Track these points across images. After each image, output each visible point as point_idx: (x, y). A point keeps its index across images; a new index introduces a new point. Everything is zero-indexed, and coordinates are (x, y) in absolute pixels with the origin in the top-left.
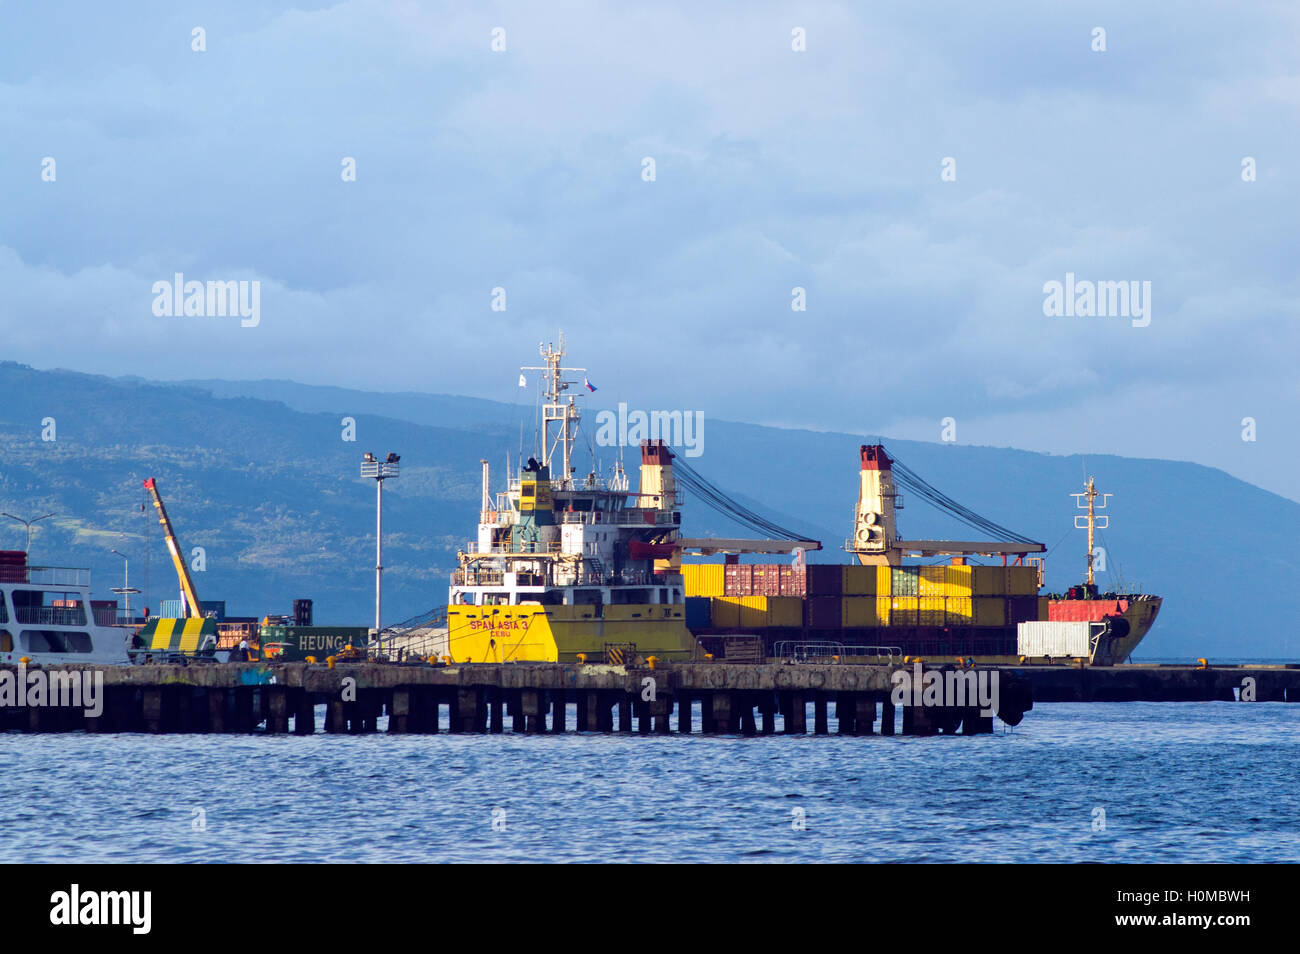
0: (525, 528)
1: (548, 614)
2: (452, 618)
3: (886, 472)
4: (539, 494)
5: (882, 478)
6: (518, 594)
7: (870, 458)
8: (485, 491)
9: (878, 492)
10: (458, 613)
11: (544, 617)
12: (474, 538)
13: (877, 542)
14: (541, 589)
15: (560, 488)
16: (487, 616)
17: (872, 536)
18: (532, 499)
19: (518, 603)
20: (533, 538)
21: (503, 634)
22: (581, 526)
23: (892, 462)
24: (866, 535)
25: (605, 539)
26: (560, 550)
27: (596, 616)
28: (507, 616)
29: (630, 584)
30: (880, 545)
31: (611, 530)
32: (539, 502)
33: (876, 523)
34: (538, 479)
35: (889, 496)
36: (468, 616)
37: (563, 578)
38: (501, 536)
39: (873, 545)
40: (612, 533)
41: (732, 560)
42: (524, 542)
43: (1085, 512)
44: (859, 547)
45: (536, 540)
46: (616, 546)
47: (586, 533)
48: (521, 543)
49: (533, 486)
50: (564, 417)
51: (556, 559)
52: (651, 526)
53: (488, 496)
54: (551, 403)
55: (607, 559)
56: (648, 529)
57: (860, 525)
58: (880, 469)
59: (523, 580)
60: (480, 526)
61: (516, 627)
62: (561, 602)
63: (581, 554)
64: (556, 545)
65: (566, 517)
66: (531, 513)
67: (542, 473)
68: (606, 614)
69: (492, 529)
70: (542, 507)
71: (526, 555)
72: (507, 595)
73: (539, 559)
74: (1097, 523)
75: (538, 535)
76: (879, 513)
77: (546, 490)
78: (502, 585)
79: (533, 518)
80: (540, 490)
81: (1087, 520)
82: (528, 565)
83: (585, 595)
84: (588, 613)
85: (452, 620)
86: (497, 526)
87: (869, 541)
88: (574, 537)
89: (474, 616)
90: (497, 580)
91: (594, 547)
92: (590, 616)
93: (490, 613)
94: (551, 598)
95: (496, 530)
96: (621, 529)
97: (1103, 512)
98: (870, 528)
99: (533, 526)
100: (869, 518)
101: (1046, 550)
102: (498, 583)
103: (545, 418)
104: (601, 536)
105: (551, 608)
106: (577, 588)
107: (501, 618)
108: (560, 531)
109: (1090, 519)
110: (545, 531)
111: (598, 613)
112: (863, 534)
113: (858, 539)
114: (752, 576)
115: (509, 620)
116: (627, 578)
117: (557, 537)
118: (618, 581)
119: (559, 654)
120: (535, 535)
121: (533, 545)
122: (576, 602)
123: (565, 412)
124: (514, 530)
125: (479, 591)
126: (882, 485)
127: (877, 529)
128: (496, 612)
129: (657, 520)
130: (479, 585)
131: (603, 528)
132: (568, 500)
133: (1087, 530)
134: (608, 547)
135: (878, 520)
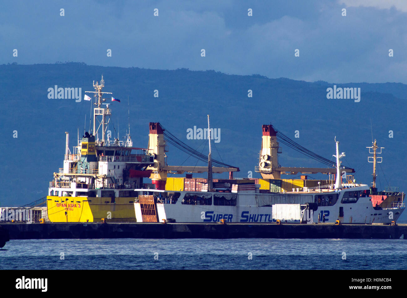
0: (83, 163)
1: (89, 201)
2: (49, 201)
3: (274, 137)
4: (89, 148)
5: (271, 139)
6: (76, 192)
7: (266, 131)
8: (67, 146)
9: (269, 146)
10: (51, 200)
11: (87, 202)
12: (62, 166)
13: (268, 168)
14: (86, 190)
15: (100, 145)
16: (63, 201)
17: (266, 165)
18: (86, 150)
19: (76, 196)
20: (86, 168)
21: (70, 209)
22: (107, 162)
23: (277, 132)
24: (263, 165)
25: (119, 168)
26: (98, 173)
27: (111, 202)
28: (72, 202)
29: (128, 188)
30: (270, 170)
31: (122, 164)
32: (89, 151)
33: (268, 160)
34: (89, 141)
35: (275, 148)
36: (55, 201)
37: (98, 185)
38: (74, 166)
39: (267, 169)
40: (122, 165)
41: (189, 176)
42: (82, 169)
43: (372, 155)
44: (261, 170)
45: (87, 168)
46: (124, 171)
47: (109, 166)
48: (81, 169)
49: (87, 144)
50: (103, 114)
51: (95, 177)
52: (140, 163)
53: (68, 148)
54: (97, 108)
55: (119, 177)
56: (139, 164)
57: (261, 160)
58: (270, 135)
59: (79, 186)
60: (65, 161)
61: (76, 206)
62: (95, 196)
63: (105, 175)
64: (96, 171)
65: (101, 158)
66: (85, 156)
67: (91, 139)
68: (116, 202)
69: (70, 163)
70: (91, 154)
71: (82, 175)
72: (72, 192)
73: (88, 177)
74: (377, 160)
75: (88, 166)
76: (270, 155)
77: (93, 146)
78: (70, 188)
79: (86, 158)
80: (90, 146)
81: (373, 159)
82: (83, 179)
83: (106, 193)
84: (108, 201)
85: (49, 203)
86: (72, 161)
87: (264, 167)
88: (103, 167)
89: (58, 201)
90: (68, 186)
91: (112, 172)
92: (108, 202)
93: (64, 200)
94: (92, 194)
95: (72, 163)
96: (126, 164)
97: (380, 155)
98: (265, 161)
99: (86, 162)
100: (265, 157)
101: (355, 172)
102: (69, 187)
103: (95, 114)
104: (117, 167)
105: (91, 198)
106: (103, 190)
107: (69, 202)
108: (98, 164)
109: (374, 158)
110: (92, 164)
111: (113, 201)
112: (262, 164)
113: (260, 166)
114: (196, 184)
115: (72, 203)
116: (127, 186)
117: (97, 167)
118: (123, 187)
119: (94, 218)
120: (87, 166)
121: (86, 170)
122: (102, 196)
123: (103, 112)
124: (79, 163)
125: (60, 190)
126: (271, 143)
127: (269, 162)
128: (67, 199)
129: (143, 160)
130: (60, 187)
131: (117, 163)
132: (103, 151)
133: (373, 163)
134: (120, 172)
135: (269, 158)
